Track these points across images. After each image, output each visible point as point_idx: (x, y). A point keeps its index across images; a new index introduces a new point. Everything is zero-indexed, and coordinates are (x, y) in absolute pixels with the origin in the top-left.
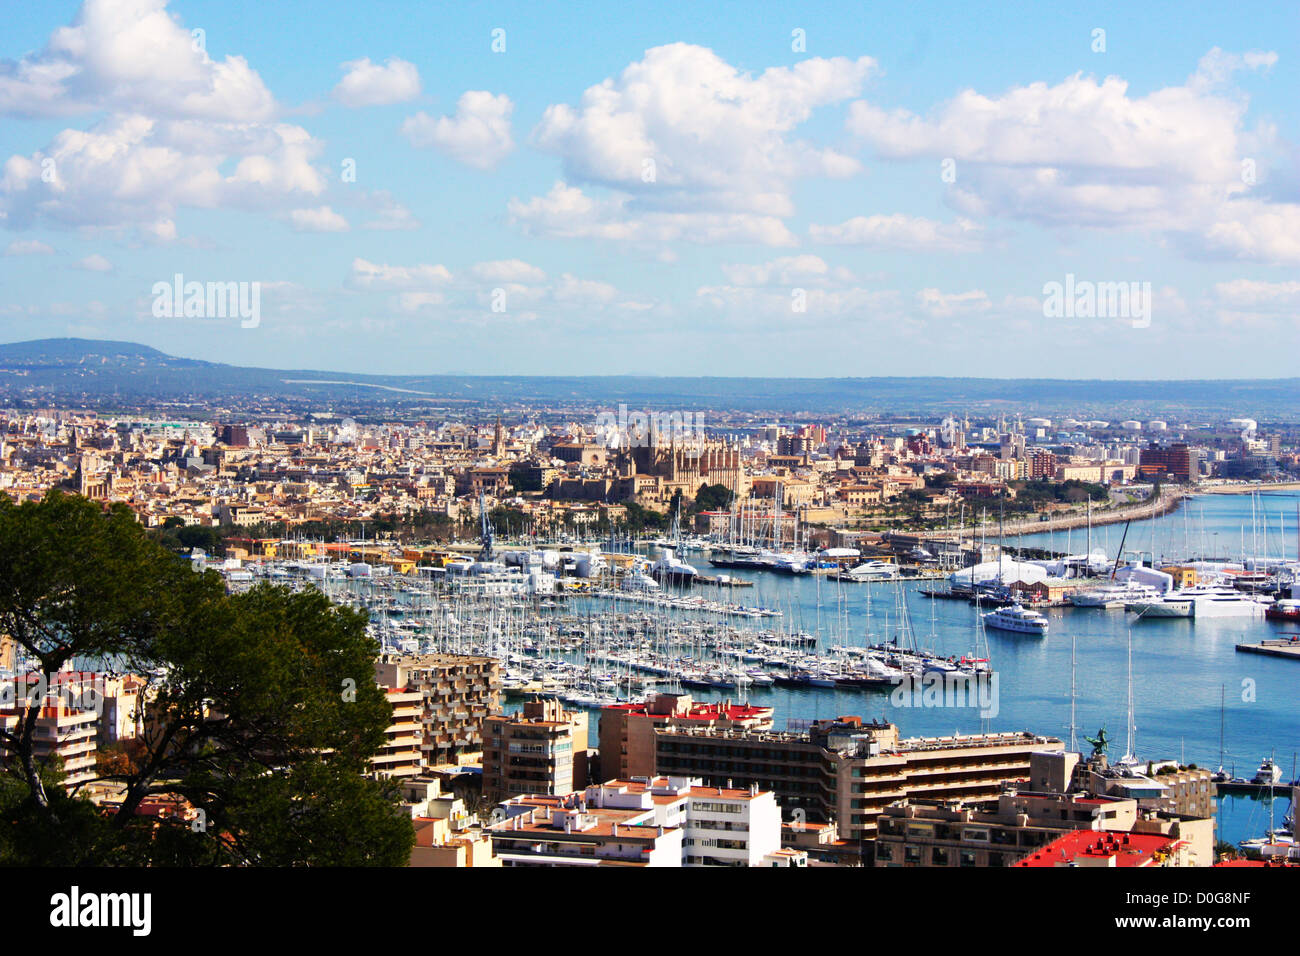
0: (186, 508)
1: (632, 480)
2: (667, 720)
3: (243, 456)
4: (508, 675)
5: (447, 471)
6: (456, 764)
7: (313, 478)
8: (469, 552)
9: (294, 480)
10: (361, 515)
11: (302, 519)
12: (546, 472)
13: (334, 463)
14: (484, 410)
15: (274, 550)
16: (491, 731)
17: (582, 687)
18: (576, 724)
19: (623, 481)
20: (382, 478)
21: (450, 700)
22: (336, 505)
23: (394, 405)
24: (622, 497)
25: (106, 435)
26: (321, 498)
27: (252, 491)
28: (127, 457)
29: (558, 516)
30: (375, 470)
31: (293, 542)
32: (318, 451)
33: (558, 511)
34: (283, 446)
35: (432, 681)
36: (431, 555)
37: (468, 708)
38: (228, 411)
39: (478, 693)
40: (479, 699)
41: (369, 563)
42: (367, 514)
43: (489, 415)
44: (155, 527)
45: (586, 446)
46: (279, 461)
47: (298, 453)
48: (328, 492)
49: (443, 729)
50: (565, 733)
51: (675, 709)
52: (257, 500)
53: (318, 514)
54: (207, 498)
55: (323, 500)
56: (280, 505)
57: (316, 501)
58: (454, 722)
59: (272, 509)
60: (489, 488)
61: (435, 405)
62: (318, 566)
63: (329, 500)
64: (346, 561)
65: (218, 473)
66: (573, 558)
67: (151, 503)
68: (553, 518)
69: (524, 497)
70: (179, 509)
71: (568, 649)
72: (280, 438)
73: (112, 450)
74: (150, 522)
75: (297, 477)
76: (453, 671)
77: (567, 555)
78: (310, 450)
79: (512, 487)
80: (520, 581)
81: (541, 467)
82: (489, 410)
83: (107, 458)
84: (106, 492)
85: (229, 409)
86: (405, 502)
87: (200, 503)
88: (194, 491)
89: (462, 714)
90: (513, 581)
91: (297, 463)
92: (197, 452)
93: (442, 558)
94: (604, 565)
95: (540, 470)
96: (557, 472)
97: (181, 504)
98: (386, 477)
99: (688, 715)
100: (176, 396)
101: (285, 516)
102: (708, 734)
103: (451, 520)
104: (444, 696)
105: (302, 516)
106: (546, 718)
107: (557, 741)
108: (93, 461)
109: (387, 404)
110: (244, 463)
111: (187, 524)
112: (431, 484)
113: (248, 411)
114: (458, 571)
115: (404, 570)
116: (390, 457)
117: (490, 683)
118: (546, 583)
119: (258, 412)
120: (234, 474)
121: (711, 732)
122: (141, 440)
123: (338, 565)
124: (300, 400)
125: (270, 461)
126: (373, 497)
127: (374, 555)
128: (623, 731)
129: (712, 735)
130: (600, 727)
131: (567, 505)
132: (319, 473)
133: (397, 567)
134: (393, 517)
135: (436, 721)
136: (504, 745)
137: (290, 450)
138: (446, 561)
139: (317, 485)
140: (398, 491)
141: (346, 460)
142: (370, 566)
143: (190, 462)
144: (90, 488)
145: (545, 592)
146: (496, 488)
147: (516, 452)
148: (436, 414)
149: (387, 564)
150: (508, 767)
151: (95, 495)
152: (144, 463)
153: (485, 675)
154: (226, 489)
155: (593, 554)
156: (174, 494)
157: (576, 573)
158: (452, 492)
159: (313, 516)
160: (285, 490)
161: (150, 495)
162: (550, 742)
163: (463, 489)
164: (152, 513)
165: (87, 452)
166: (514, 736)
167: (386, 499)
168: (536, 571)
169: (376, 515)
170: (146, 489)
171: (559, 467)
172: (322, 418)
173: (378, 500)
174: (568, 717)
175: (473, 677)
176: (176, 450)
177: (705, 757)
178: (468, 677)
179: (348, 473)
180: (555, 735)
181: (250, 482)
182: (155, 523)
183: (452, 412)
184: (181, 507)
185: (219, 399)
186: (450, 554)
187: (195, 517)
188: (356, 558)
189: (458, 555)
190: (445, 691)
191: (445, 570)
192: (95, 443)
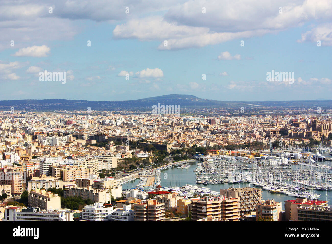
0: (198, 142)
1: (311, 132)
2: (301, 205)
3: (214, 127)
4: (272, 187)
5: (264, 131)
6: (251, 214)
7: (230, 133)
8: (267, 153)
9: (225, 134)
10: (241, 143)
11: (226, 144)
12: (289, 130)
13: (236, 129)
14: (278, 111)
15: (219, 153)
16: (258, 207)
17: (290, 191)
18: (279, 205)
19: (309, 133)
20: (247, 133)
21: (249, 199)
22: (235, 140)
23: (255, 110)
24: (308, 137)
25: (180, 122)
26: (232, 138)
27: (215, 137)
28: (185, 128)
29: (291, 142)
30: (246, 131)
31: (223, 151)
32: (232, 125)
33: (291, 141)
34: (224, 124)
35: (244, 195)
36: (257, 154)
37: (253, 201)
38: (213, 113)
39: (256, 197)
40: (256, 199)
41: (242, 156)
42: (243, 143)
43: (279, 112)
44: (190, 147)
45: (300, 123)
46: (222, 128)
47: (227, 126)
48: (234, 137)
49: (247, 206)
50: (275, 208)
51: (303, 202)
52: (216, 139)
53: (231, 143)
54: (203, 139)
55: (232, 139)
56: (222, 141)
57: (230, 140)
58: (250, 204)
59: (219, 142)
60: (274, 135)
61: (266, 110)
62: (229, 157)
63: (234, 139)
64: (236, 156)
65: (207, 132)
66: (293, 154)
67: (190, 141)
68: (290, 143)
69: (283, 137)
70: (196, 142)
71: (289, 180)
72: (223, 122)
73: (182, 126)
74: (189, 146)
75: (226, 133)
76: (249, 192)
77: (292, 153)
78: (230, 125)
79: (280, 135)
80: (279, 161)
81: (288, 129)
82: (279, 111)
83: (180, 128)
84: (179, 138)
85: (213, 112)
86: (253, 139)
87: (202, 140)
88: (201, 137)
89: (252, 202)
90: (277, 161)
91: (227, 129)
92: (202, 126)
93: (260, 155)
94: (301, 156)
95: (288, 130)
96: (292, 130)
97: (197, 141)
98: (248, 132)
99: (306, 203)
100: (200, 109)
101: (222, 144)
102: (310, 209)
103: (264, 144)
104: (247, 198)
105: (226, 143)
106: (271, 204)
107: (273, 210)
108: (177, 129)
109: (253, 110)
110: (213, 129)
111: (198, 146)
112: (260, 134)
113: (218, 113)
114: (264, 158)
115: (251, 158)
116: (250, 127)
117: (259, 195)
118: (286, 161)
119: (220, 113)
120: (211, 132)
121: (311, 208)
122: (189, 123)
123: (234, 157)
124: (231, 109)
125: (220, 128)
126: (245, 138)
127: (243, 154)
128: (290, 207)
129: (311, 209)
130: (285, 206)
131: (294, 139)
132: (232, 132)
133: (249, 157)
134: (249, 143)
135: (246, 204)
136: (261, 211)
137: (225, 125)
138: (261, 156)
139: (231, 135)
140: (251, 136)
141: (239, 128)
142: (242, 157)
143: (200, 129)
144: (175, 137)
145: (285, 164)
146: (276, 135)
147: (283, 124)
148: (265, 112)
149: (246, 156)
150: (262, 216)
151: (176, 139)
152: (189, 130)
153: (257, 193)
154: (208, 137)
155: (299, 153)
156: (196, 138)
157: (294, 158)
158: (265, 136)
159: (229, 143)
160: (223, 136)
161: (190, 138)
162: (272, 210)
163: (268, 135)
164: (190, 143)
165: (176, 127)
166: (263, 209)
167: (248, 138)
168: (283, 158)
169: (245, 143)
170: (189, 136)
171: (293, 129)
172: (236, 114)
173: (246, 139)
174: (276, 204)
175: (254, 193)
176: (197, 126)
177: (309, 214)
178: (253, 193)
179: (239, 132)
180: (273, 209)
181: (215, 134)
182: (190, 146)
183: (270, 112)
184: (197, 142)
185: (211, 109)
186: (262, 154)
187: (200, 144)
188: (239, 155)
189: (264, 154)
190: (247, 197)
191: (260, 158)
192: (177, 124)
